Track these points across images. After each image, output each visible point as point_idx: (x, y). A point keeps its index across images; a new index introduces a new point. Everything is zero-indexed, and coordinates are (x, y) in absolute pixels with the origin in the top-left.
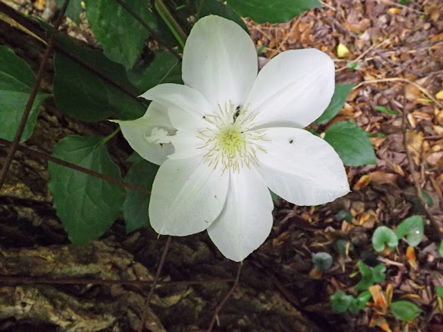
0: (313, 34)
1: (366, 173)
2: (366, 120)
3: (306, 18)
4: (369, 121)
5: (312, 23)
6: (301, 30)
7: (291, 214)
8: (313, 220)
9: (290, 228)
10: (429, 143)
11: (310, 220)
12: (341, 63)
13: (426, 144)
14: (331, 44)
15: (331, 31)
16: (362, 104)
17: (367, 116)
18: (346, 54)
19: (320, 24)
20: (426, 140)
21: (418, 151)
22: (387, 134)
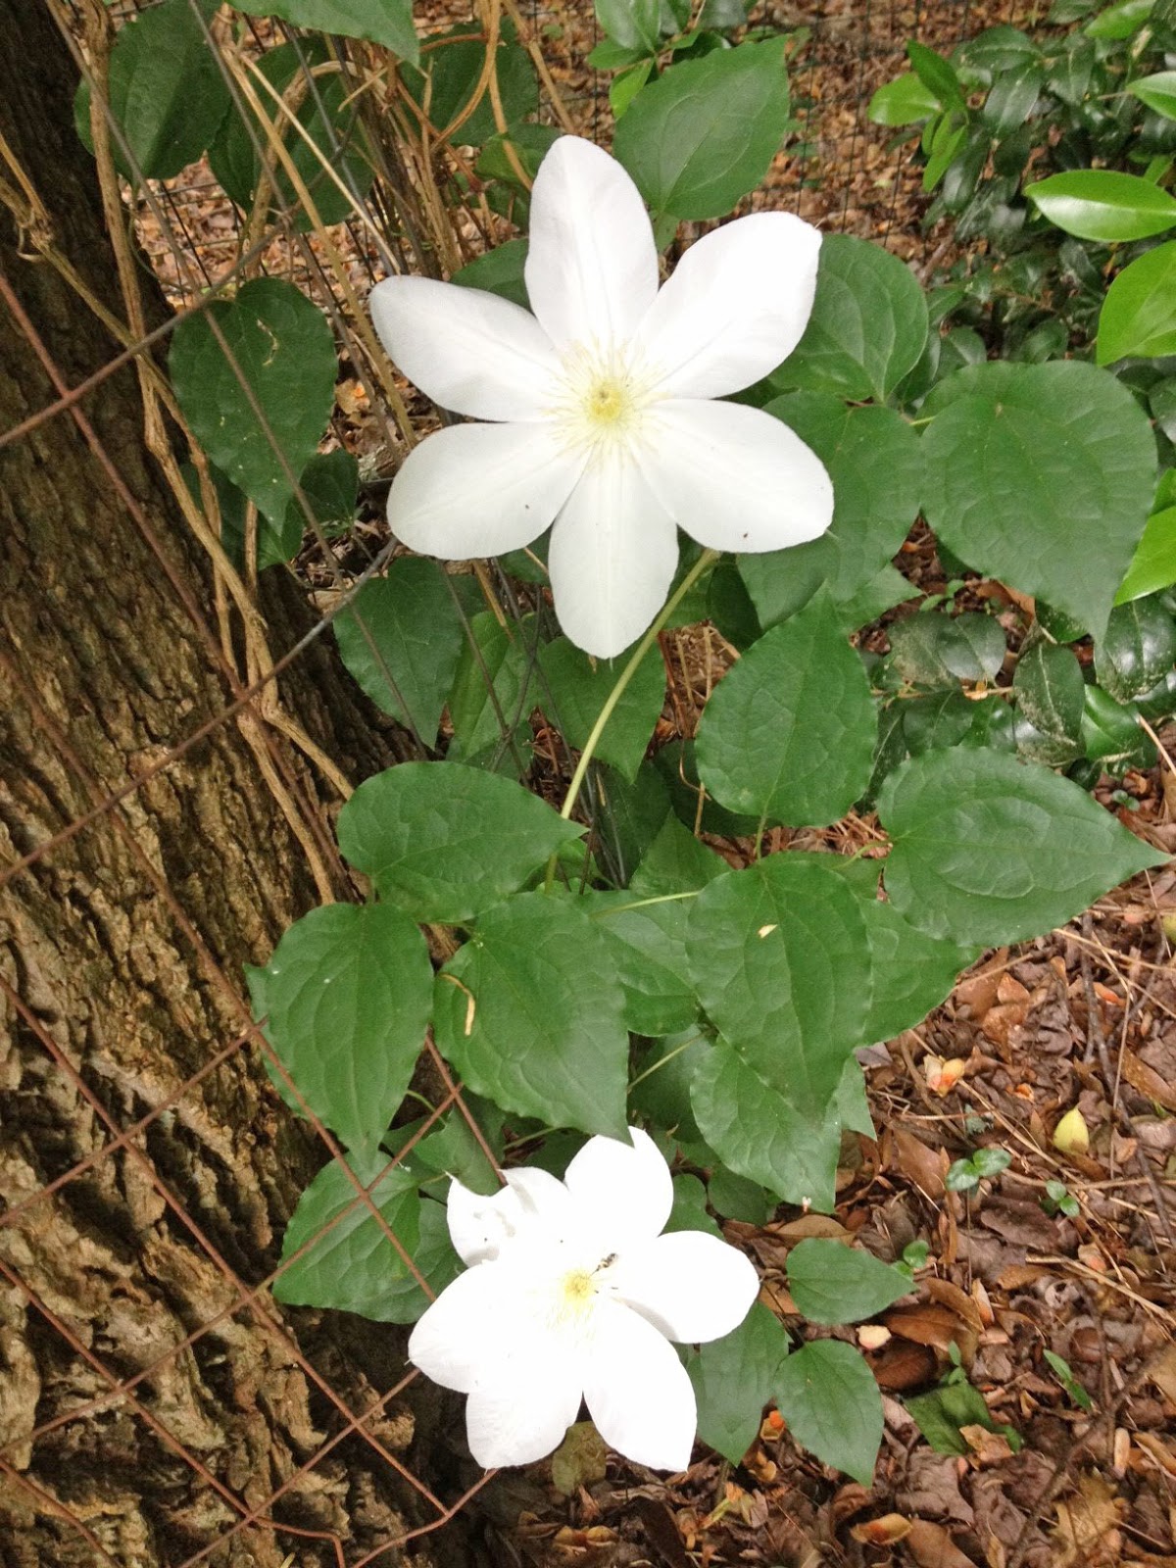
0: (1027, 1028)
1: (906, 1512)
2: (1004, 1369)
3: (1037, 969)
4: (1013, 1377)
5: (1041, 997)
6: (1002, 995)
7: (652, 1489)
8: (698, 1547)
9: (626, 1524)
10: (1124, 1541)
11: (691, 1543)
12: (1046, 1165)
13: (1114, 1540)
14: (1052, 1091)
15: (1076, 1053)
16: (1022, 1318)
17: (1017, 1361)
18: (1074, 1146)
19: (1062, 1014)
20: (1121, 1528)
21: (1079, 1546)
22: (1032, 1445)
